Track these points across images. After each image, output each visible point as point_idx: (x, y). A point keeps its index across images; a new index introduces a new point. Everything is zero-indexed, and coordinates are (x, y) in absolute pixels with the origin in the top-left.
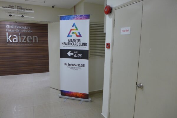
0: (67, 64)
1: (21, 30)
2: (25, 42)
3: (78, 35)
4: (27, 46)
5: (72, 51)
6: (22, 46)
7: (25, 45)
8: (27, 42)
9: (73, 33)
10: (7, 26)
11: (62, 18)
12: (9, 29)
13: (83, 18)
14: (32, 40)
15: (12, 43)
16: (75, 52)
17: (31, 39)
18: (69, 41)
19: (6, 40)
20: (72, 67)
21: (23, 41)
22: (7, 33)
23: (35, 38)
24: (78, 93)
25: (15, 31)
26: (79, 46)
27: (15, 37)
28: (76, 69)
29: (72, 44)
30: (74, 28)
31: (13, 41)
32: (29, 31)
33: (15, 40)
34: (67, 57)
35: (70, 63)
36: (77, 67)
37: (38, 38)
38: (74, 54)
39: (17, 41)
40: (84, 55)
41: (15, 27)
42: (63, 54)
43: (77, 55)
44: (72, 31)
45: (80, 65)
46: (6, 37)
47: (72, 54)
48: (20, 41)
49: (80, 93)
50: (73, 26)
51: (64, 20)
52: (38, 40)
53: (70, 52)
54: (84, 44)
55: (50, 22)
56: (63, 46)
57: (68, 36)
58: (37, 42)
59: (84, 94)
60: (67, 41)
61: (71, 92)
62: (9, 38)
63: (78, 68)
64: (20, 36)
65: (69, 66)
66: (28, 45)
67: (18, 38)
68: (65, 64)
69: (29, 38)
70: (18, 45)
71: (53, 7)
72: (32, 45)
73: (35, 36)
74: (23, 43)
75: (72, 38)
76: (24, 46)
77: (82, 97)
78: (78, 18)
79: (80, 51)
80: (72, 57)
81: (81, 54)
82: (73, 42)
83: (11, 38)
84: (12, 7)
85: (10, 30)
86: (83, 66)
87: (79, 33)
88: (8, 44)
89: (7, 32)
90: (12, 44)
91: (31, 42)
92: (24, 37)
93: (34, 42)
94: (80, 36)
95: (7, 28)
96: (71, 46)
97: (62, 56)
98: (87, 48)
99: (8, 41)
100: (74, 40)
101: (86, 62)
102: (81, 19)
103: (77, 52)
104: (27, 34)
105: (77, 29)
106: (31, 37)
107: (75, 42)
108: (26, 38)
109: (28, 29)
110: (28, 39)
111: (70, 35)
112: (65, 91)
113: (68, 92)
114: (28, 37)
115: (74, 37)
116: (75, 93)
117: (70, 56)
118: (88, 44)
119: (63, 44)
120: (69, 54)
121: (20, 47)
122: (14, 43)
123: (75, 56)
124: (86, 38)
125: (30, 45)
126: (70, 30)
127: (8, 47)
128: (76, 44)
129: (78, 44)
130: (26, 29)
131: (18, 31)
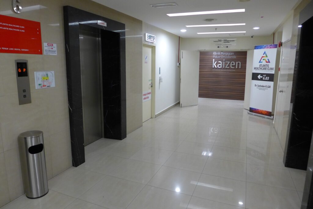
0: (257, 86)
1: (226, 56)
2: (229, 67)
3: (267, 61)
4: (230, 72)
5: (262, 74)
6: (225, 72)
7: (228, 70)
8: (230, 68)
9: (264, 59)
10: (214, 53)
11: (256, 48)
12: (216, 55)
13: (272, 47)
14: (235, 66)
15: (217, 68)
16: (264, 76)
17: (234, 64)
18: (260, 66)
19: (212, 66)
20: (261, 88)
21: (226, 67)
22: (214, 60)
23: (238, 64)
24: (263, 111)
25: (220, 58)
26: (267, 70)
27: (220, 63)
28: (264, 90)
29: (262, 69)
30: (265, 55)
31: (218, 66)
32: (233, 57)
33: (220, 66)
34: (258, 79)
35: (259, 85)
36: (264, 88)
37: (241, 63)
38: (263, 77)
39: (221, 67)
40: (271, 78)
41: (221, 54)
42: (255, 77)
43: (265, 78)
44: (263, 58)
45: (267, 87)
46: (212, 63)
47: (262, 77)
48: (224, 67)
49: (265, 111)
50: (264, 54)
51: (257, 49)
52: (241, 66)
53: (260, 75)
54: (272, 69)
55: (249, 50)
56: (255, 70)
57: (260, 62)
58: (240, 67)
59: (268, 112)
60: (258, 67)
61: (257, 109)
62: (214, 64)
63: (266, 89)
64: (224, 62)
65: (258, 87)
66: (230, 70)
67: (222, 64)
68: (256, 85)
69: (233, 63)
70: (222, 70)
71: (252, 37)
72: (234, 71)
73: (239, 62)
74: (226, 68)
75: (262, 64)
76: (227, 72)
77: (266, 115)
78: (268, 47)
79: (268, 75)
80: (261, 79)
81: (268, 77)
82: (263, 67)
83: (216, 64)
84: (220, 41)
85: (216, 57)
86: (270, 87)
87: (268, 60)
88: (213, 70)
89: (214, 58)
90: (217, 70)
91: (234, 68)
92: (227, 63)
93: (237, 67)
94: (269, 62)
95: (214, 55)
96: (261, 70)
97: (253, 79)
98: (273, 72)
99: (213, 67)
100: (264, 66)
101: (271, 84)
102: (271, 48)
103: (265, 75)
104: (231, 60)
105: (267, 56)
106: (234, 63)
107: (264, 67)
108: (230, 63)
109: (232, 55)
110: (231, 65)
111: (261, 61)
112: (253, 108)
113: (255, 109)
114: (231, 63)
115: (264, 63)
116: (261, 110)
117: (259, 78)
118: (274, 69)
119: (255, 68)
120: (259, 77)
121: (223, 72)
122: (219, 68)
123: (264, 78)
124: (273, 65)
125: (232, 71)
126: (261, 57)
127: (213, 72)
128: (265, 69)
129: (267, 68)
130: (230, 55)
131: (223, 57)
